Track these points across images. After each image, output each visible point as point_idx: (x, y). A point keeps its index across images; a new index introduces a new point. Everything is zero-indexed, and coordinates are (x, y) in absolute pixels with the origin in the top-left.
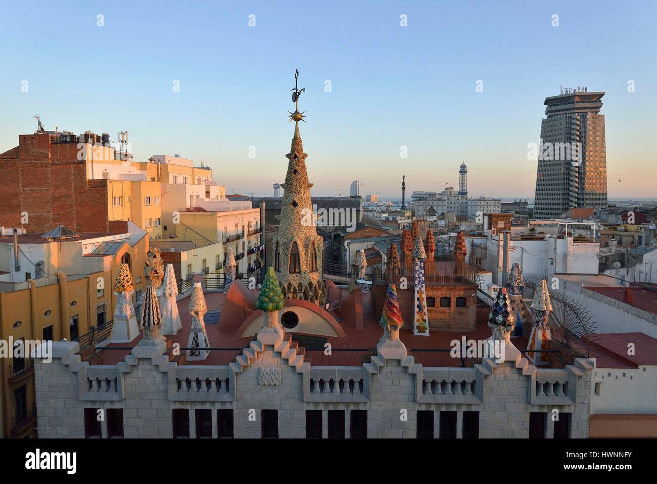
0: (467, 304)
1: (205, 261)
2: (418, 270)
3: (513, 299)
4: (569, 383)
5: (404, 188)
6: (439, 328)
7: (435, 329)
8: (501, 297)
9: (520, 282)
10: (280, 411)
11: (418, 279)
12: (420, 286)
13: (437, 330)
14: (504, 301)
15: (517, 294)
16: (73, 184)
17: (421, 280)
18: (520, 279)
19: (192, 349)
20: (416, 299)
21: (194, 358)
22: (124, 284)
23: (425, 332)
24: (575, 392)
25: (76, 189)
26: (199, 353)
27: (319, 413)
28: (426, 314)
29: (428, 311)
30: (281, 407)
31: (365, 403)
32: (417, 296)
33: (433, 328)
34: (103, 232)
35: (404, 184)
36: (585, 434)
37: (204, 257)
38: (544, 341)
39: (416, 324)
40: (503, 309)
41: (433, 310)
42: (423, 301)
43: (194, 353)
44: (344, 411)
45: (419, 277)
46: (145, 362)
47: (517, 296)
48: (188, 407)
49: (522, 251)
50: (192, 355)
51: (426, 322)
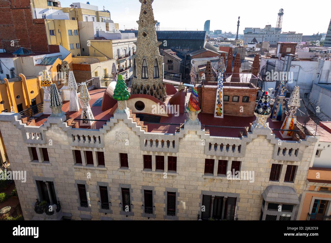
0: (250, 100)
1: (105, 70)
2: (220, 79)
3: (279, 98)
4: (299, 149)
5: (238, 25)
6: (230, 114)
7: (228, 114)
8: (264, 97)
9: (285, 88)
10: (129, 154)
11: (219, 84)
12: (220, 89)
13: (229, 115)
14: (265, 100)
15: (282, 95)
16: (26, 22)
17: (221, 85)
18: (285, 86)
19: (83, 120)
20: (217, 96)
21: (85, 124)
22: (46, 82)
23: (221, 116)
24: (302, 154)
25: (28, 25)
26: (88, 122)
27: (150, 157)
28: (223, 105)
29: (224, 104)
30: (129, 152)
31: (175, 153)
32: (217, 94)
33: (227, 113)
34: (46, 52)
35: (239, 22)
36: (304, 177)
37: (105, 68)
38: (291, 124)
39: (216, 111)
40: (264, 105)
41: (228, 103)
42: (222, 97)
43: (85, 122)
44: (164, 156)
45: (220, 83)
46: (54, 125)
47: (282, 96)
48: (80, 149)
49: (300, 68)
50: (83, 123)
51: (222, 110)
